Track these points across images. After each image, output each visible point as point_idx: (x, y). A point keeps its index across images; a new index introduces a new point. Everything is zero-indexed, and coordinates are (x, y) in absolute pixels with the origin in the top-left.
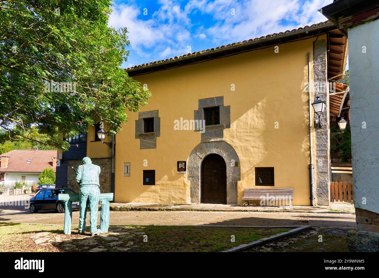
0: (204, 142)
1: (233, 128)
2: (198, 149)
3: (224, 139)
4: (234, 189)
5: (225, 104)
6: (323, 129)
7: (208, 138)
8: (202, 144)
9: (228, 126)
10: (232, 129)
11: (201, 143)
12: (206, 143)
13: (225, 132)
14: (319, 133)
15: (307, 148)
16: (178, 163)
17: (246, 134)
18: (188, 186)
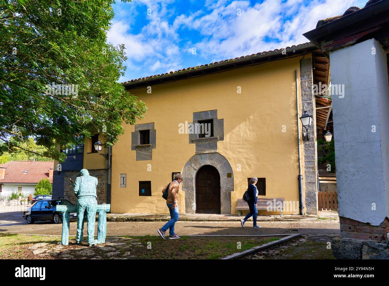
0: (199, 154)
1: (227, 140)
2: (193, 160)
3: (218, 151)
4: (227, 200)
5: (219, 117)
6: (311, 141)
7: (203, 150)
8: (196, 156)
9: (222, 139)
10: (226, 141)
11: (196, 154)
12: (201, 155)
13: (219, 143)
14: (307, 146)
15: (296, 159)
16: (173, 174)
17: (239, 146)
18: (183, 197)
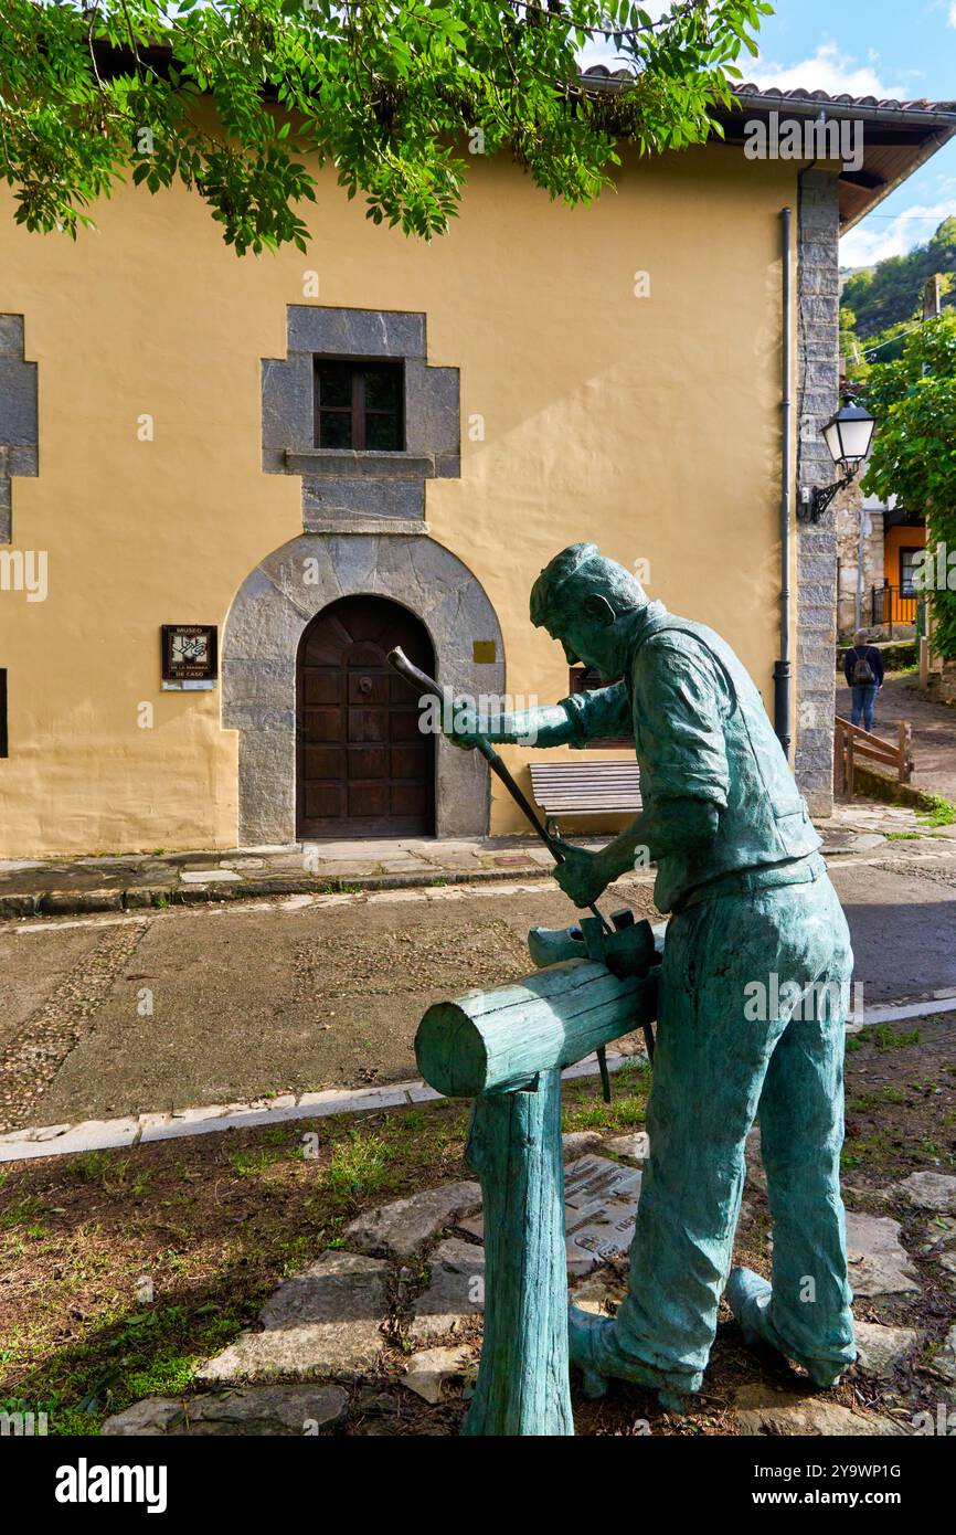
0: (322, 535)
1: (475, 480)
2: (280, 566)
3: (429, 528)
4: (473, 769)
5: (436, 357)
6: (824, 525)
7: (346, 516)
8: (307, 543)
9: (451, 468)
10: (471, 484)
11: (306, 535)
12: (333, 541)
13: (437, 491)
14: (811, 543)
15: (769, 596)
16: (167, 633)
17: (535, 514)
18: (227, 759)
